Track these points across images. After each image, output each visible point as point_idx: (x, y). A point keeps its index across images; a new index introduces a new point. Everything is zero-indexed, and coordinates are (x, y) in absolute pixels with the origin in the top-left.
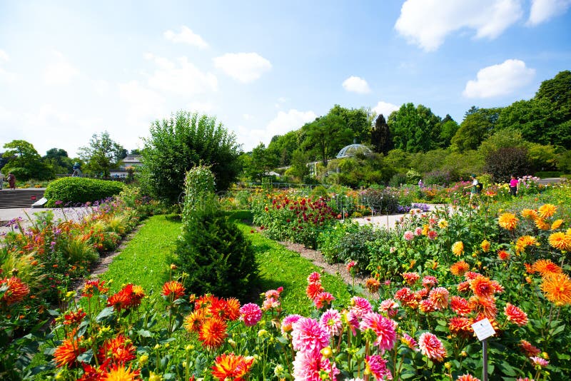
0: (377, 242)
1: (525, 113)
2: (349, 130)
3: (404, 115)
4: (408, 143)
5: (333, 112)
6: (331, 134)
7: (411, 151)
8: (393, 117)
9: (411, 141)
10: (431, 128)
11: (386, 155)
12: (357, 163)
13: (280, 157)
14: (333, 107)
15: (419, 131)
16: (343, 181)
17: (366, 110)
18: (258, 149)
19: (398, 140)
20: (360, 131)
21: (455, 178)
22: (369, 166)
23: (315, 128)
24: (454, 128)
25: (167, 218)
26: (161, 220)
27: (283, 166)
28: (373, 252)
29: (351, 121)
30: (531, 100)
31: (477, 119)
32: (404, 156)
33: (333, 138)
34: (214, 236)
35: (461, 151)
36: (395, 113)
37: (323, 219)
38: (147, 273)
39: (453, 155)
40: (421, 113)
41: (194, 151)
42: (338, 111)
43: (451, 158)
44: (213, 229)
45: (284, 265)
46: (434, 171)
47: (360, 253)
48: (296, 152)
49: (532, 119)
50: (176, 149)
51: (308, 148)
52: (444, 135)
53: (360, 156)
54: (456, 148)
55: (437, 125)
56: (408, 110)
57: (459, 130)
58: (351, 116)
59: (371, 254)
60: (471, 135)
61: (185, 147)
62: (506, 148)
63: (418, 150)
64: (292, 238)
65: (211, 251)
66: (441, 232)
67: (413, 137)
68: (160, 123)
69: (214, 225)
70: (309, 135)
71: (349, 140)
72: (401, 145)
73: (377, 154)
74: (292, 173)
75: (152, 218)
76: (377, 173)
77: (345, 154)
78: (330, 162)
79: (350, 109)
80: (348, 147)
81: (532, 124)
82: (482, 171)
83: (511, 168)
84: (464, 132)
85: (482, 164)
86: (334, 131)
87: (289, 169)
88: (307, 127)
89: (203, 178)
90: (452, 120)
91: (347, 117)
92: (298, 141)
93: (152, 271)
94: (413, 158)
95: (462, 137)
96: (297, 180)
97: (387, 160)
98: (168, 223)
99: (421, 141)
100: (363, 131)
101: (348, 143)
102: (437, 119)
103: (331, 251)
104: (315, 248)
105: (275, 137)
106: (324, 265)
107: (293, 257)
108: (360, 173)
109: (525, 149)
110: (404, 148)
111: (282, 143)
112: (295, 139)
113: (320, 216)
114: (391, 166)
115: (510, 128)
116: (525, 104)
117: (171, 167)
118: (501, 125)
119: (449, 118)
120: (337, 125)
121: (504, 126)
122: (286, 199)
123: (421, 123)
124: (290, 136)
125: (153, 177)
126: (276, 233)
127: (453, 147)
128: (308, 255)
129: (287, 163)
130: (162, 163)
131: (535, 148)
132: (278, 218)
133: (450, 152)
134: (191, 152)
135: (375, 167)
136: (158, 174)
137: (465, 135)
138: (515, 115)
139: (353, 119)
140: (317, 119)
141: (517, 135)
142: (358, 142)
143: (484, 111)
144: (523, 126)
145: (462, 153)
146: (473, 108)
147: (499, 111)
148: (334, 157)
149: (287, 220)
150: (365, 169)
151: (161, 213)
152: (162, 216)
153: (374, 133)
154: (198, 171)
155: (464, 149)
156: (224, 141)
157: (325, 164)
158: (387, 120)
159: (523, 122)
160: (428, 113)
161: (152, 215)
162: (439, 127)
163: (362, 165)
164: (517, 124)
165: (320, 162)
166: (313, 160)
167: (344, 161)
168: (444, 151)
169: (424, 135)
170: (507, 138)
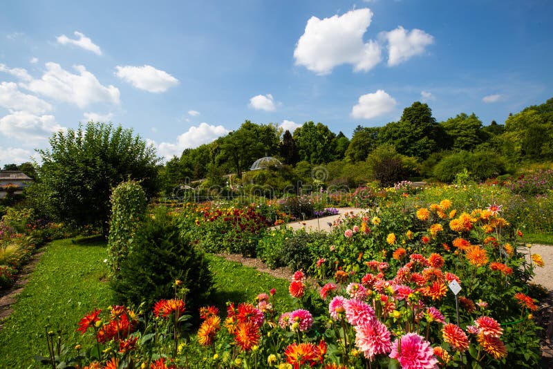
0: (316, 243)
1: (395, 132)
2: (261, 144)
3: (306, 131)
4: (312, 155)
5: (244, 126)
6: (244, 148)
7: (315, 163)
8: (298, 132)
9: (313, 154)
10: (329, 143)
11: (294, 166)
12: (270, 175)
13: (193, 170)
14: (244, 123)
15: (320, 145)
16: (258, 192)
17: (273, 126)
18: (171, 163)
19: (303, 153)
20: (270, 145)
21: (353, 185)
22: (281, 177)
23: (229, 142)
24: (347, 143)
25: (74, 243)
26: (66, 244)
27: (196, 179)
28: (314, 252)
29: (262, 136)
30: (399, 122)
31: (363, 136)
32: (310, 167)
33: (246, 152)
34: (168, 252)
35: (353, 162)
36: (299, 129)
37: (259, 227)
38: (74, 306)
39: (348, 166)
40: (320, 130)
41: (110, 166)
42: (248, 126)
43: (347, 167)
44: (167, 245)
45: (231, 275)
46: (335, 179)
47: (303, 255)
48: (209, 165)
49: (400, 136)
50: (87, 162)
51: (221, 161)
52: (339, 148)
53: (272, 168)
54: (349, 160)
55: (333, 140)
56: (309, 127)
57: (351, 145)
58: (261, 131)
59: (312, 253)
60: (360, 149)
61: (99, 160)
62: (387, 160)
63: (320, 162)
64: (228, 249)
65: (168, 269)
66: (374, 228)
67: (315, 150)
68: (63, 135)
69: (167, 241)
70: (224, 149)
71: (261, 153)
72: (306, 157)
73: (287, 166)
74: (208, 186)
75: (53, 244)
76: (288, 184)
77: (258, 167)
78: (244, 174)
79: (260, 125)
80: (260, 160)
81: (399, 140)
82: (371, 179)
83: (392, 175)
84: (354, 146)
85: (370, 173)
86: (247, 144)
87: (205, 182)
88: (221, 141)
89: (133, 194)
90: (344, 136)
91: (258, 132)
92: (211, 154)
93: (80, 303)
94: (318, 169)
95: (353, 151)
96: (213, 192)
97: (296, 171)
98: (77, 248)
99: (322, 154)
100: (273, 145)
101: (261, 156)
102: (333, 136)
103: (272, 257)
104: (254, 256)
105: (187, 150)
106: (268, 270)
107: (236, 267)
108: (273, 183)
109: (398, 159)
110: (308, 160)
111: (194, 156)
112: (208, 152)
113: (256, 225)
114: (299, 176)
115: (387, 144)
116: (394, 125)
117: (81, 184)
118: (380, 141)
119: (341, 135)
120: (249, 139)
121: (383, 142)
122: (218, 211)
123: (321, 138)
124: (202, 149)
125: (55, 196)
126: (211, 246)
127: (347, 159)
128: (248, 263)
129: (201, 176)
130: (68, 180)
131: (405, 159)
132: (211, 230)
133: (346, 163)
134: (106, 167)
135: (286, 178)
136: (62, 192)
137: (355, 149)
138: (389, 133)
139: (263, 134)
140: (230, 133)
141: (393, 150)
142: (269, 155)
143: (367, 129)
144: (395, 142)
145: (354, 164)
146: (359, 126)
147: (378, 129)
148: (247, 170)
149: (221, 231)
150: (278, 180)
151: (63, 237)
152: (65, 241)
153: (282, 146)
154: (128, 186)
155: (355, 160)
156: (142, 155)
157: (240, 176)
158: (292, 135)
159: (395, 138)
160: (326, 130)
161: (50, 241)
162: (335, 142)
163: (274, 176)
164: (391, 140)
165: (234, 175)
166: (228, 173)
167: (258, 174)
168: (342, 162)
169: (324, 149)
170: (385, 151)
